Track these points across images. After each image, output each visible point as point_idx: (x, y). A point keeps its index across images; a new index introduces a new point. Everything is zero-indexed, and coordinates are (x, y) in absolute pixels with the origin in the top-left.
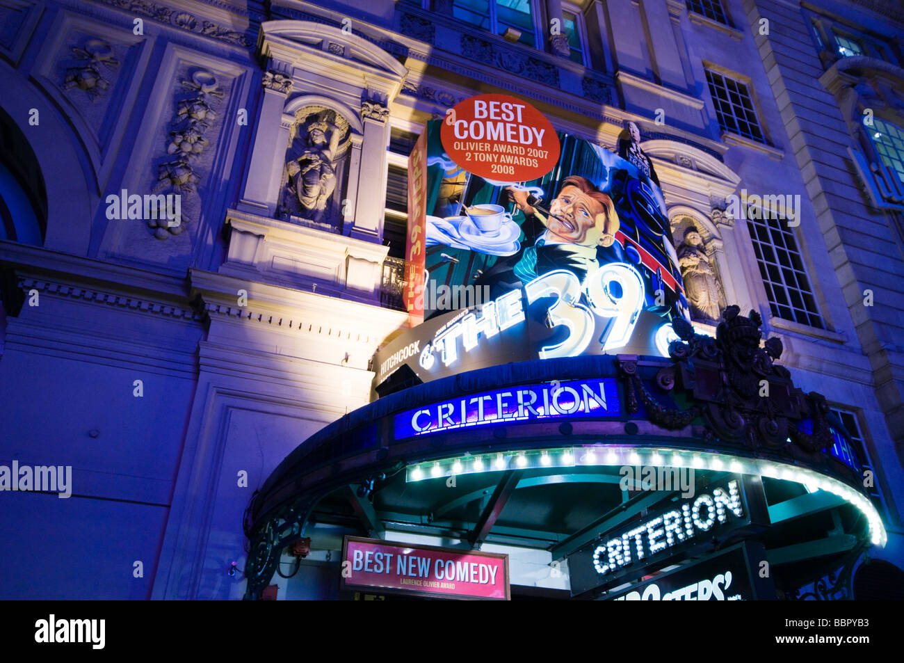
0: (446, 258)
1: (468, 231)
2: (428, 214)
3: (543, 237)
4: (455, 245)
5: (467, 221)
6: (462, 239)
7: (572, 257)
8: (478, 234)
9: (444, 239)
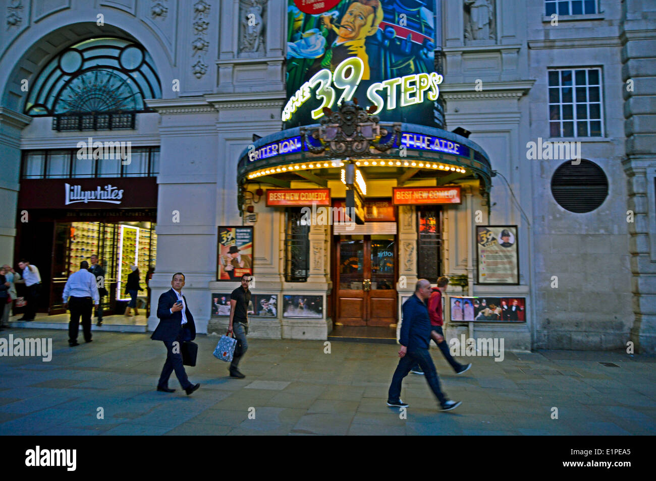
0: (294, 64)
1: (303, 48)
2: (288, 41)
3: (336, 42)
4: (298, 57)
5: (303, 42)
6: (301, 53)
7: (350, 49)
8: (307, 49)
9: (294, 54)
